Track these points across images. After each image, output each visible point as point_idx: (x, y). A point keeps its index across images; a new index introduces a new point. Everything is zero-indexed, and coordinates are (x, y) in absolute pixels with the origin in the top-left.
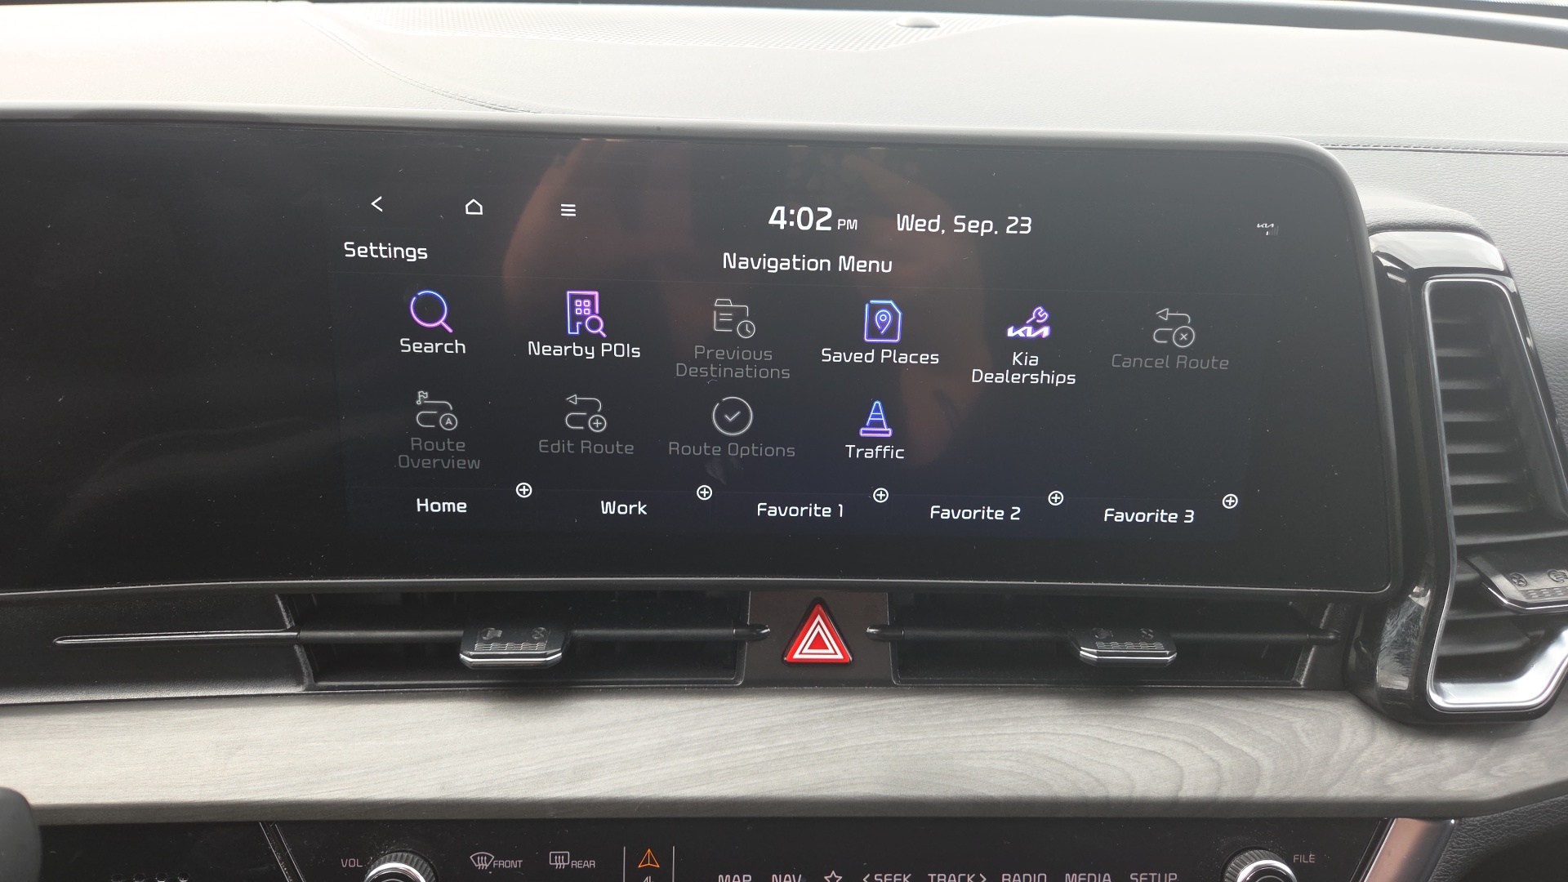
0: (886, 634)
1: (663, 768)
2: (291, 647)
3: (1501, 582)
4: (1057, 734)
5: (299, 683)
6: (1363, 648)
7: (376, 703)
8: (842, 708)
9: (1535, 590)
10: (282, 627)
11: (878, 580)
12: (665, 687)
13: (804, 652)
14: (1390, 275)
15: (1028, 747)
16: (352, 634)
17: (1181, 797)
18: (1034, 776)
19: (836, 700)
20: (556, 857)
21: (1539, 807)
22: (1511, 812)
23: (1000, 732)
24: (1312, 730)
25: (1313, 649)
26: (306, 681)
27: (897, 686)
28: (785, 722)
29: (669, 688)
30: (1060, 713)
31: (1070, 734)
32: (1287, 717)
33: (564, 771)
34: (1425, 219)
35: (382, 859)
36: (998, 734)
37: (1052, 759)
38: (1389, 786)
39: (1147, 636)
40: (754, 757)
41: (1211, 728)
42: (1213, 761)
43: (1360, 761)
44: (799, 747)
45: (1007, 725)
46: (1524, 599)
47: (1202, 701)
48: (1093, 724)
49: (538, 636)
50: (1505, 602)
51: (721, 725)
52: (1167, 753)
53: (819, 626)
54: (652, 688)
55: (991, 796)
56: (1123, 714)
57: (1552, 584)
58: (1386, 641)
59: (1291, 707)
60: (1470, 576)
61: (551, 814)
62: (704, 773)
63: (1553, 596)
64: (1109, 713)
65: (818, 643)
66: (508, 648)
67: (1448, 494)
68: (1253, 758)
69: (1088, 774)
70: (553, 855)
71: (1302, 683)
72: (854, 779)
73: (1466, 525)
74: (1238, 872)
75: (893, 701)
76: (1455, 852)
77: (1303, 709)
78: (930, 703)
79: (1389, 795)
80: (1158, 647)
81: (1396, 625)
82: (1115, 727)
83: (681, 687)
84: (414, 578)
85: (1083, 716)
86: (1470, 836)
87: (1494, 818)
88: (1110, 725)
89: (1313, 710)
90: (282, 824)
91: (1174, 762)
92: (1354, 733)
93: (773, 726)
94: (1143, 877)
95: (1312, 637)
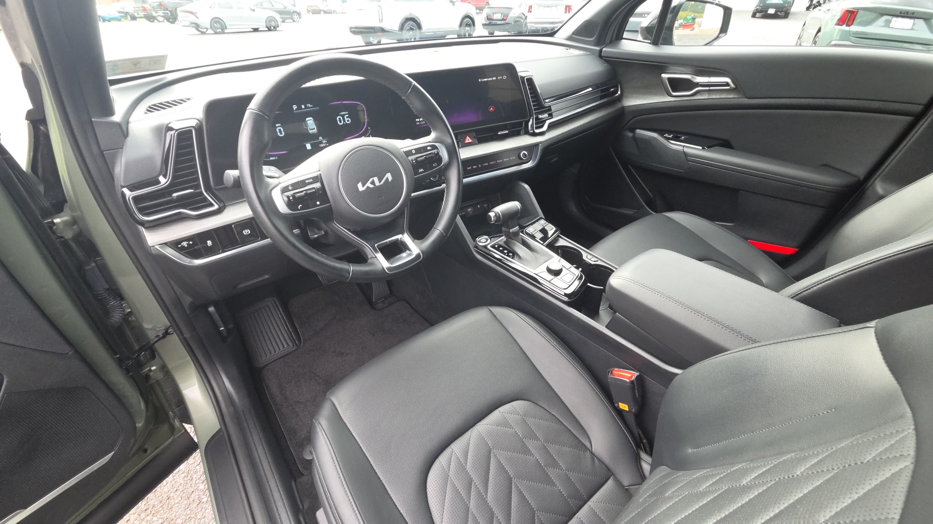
0: (476, 137)
3: (539, 116)
9: (543, 117)
13: (467, 141)
14: (521, 79)
17: (513, 148)
24: (525, 139)
25: (522, 130)
34: (523, 71)
38: (534, 142)
42: (516, 144)
43: (530, 140)
50: (540, 119)
53: (468, 137)
58: (529, 127)
59: (521, 137)
60: (536, 116)
65: (468, 140)
67: (532, 105)
68: (520, 142)
69: (502, 148)
73: (534, 109)
74: (521, 154)
82: (504, 143)
87: (546, 143)
92: (529, 137)
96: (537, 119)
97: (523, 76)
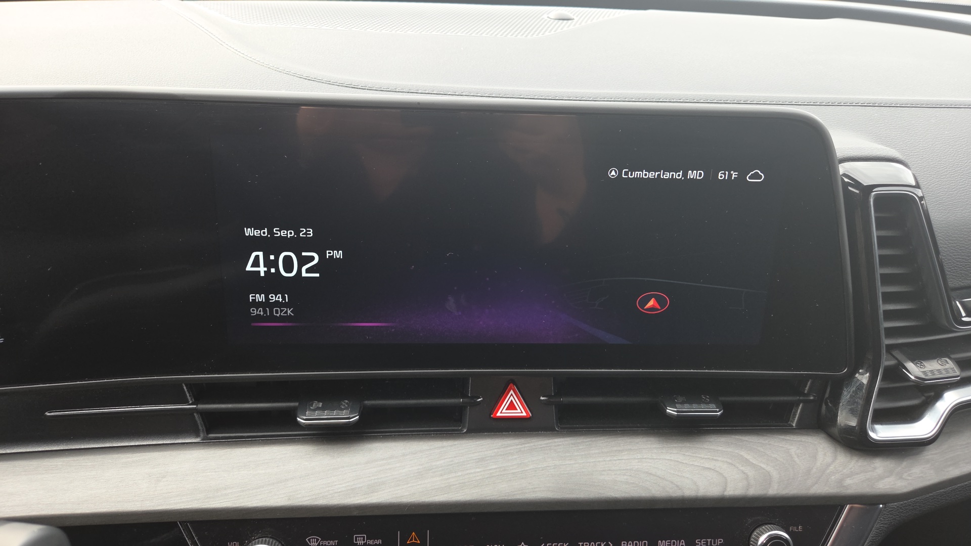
0: (551, 400)
1: (421, 484)
2: (192, 414)
3: (910, 365)
4: (653, 459)
5: (197, 436)
6: (829, 404)
7: (245, 447)
8: (526, 445)
9: (930, 371)
10: (186, 402)
11: (548, 370)
12: (420, 434)
13: (503, 412)
14: (850, 188)
15: (636, 467)
16: (230, 406)
17: (726, 495)
18: (641, 484)
19: (522, 440)
20: (358, 538)
21: (930, 496)
22: (914, 499)
23: (620, 458)
24: (801, 454)
25: (801, 405)
26: (202, 435)
27: (558, 431)
28: (493, 455)
29: (423, 434)
30: (654, 446)
31: (661, 459)
32: (786, 446)
33: (361, 487)
34: (871, 154)
35: (254, 542)
36: (619, 460)
37: (651, 474)
38: (844, 486)
39: (705, 400)
40: (475, 476)
41: (744, 453)
42: (744, 473)
43: (828, 471)
44: (501, 470)
45: (624, 454)
46: (923, 376)
47: (737, 437)
48: (674, 452)
49: (344, 406)
50: (913, 377)
51: (455, 457)
52: (717, 469)
53: (512, 396)
54: (412, 435)
55: (616, 497)
56: (691, 445)
57: (939, 367)
58: (843, 401)
59: (788, 440)
60: (892, 362)
61: (355, 513)
62: (446, 487)
63: (940, 374)
64: (683, 445)
65: (512, 407)
66: (326, 414)
67: (881, 316)
68: (767, 471)
69: (672, 483)
70: (356, 537)
71: (794, 425)
72: (535, 488)
73: (891, 332)
74: (759, 538)
75: (556, 440)
76: (882, 524)
77: (795, 441)
78: (578, 441)
79: (845, 491)
80: (712, 407)
81: (850, 392)
82: (686, 454)
83: (429, 434)
84: (268, 373)
85: (668, 447)
86: (891, 514)
87: (905, 503)
88: (684, 453)
89: (801, 441)
90: (192, 522)
91: (721, 474)
92: (825, 454)
93: (486, 457)
94: (703, 541)
95: (801, 398)
96: (896, 373)
97: (866, 182)
